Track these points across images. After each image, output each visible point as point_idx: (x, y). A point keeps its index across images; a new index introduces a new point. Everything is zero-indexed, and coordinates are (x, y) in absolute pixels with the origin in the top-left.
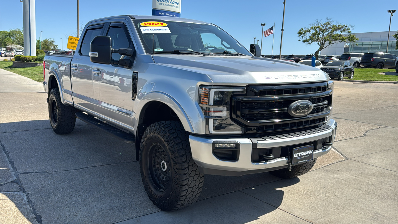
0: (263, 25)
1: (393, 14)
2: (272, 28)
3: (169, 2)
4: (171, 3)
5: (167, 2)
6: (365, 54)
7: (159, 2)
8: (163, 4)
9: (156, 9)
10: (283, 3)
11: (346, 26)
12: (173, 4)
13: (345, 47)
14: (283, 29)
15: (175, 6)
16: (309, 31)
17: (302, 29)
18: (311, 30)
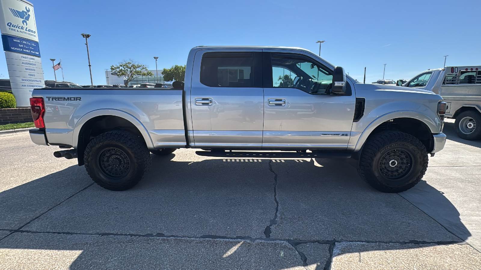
0: (53, 60)
1: (157, 59)
2: (59, 64)
3: (24, 29)
4: (27, 31)
5: (21, 29)
6: (156, 84)
7: (10, 27)
8: (16, 30)
9: (7, 34)
10: (86, 44)
11: (144, 66)
12: (29, 32)
13: (124, 80)
14: (90, 65)
15: (32, 35)
16: (119, 68)
17: (113, 66)
18: (120, 67)
